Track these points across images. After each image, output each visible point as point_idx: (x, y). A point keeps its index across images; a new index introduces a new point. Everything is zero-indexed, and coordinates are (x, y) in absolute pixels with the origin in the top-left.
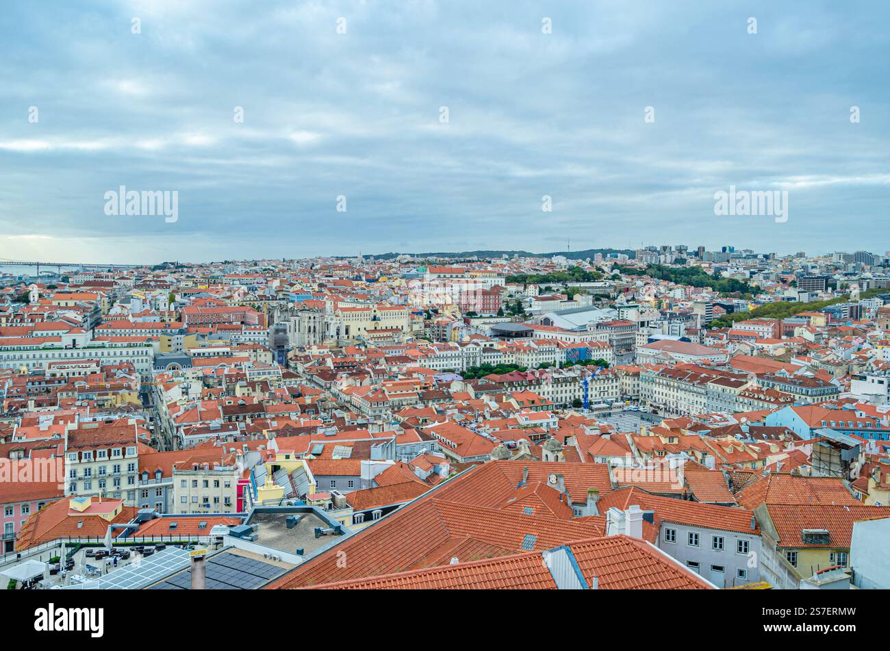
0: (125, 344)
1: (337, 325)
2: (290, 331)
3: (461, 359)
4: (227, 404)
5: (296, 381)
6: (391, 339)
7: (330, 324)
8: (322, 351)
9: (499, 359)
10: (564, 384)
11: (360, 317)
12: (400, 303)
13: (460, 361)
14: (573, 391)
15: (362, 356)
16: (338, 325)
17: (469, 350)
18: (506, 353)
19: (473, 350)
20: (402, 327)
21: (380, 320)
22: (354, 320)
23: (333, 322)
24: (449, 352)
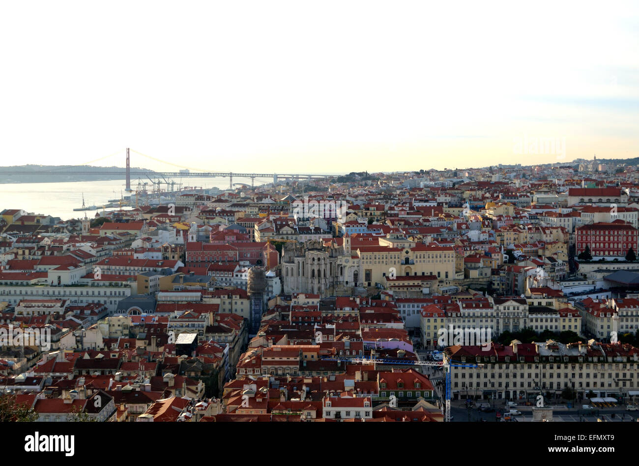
0: (107, 283)
1: (353, 270)
2: (292, 275)
3: (495, 320)
4: (111, 357)
5: (219, 337)
6: (417, 289)
7: (345, 267)
8: (310, 301)
9: (549, 324)
10: (555, 366)
11: (385, 260)
12: (481, 239)
13: (494, 324)
14: (570, 376)
15: (353, 309)
16: (356, 268)
17: (508, 309)
18: (566, 316)
19: (514, 309)
20: (447, 273)
21: (413, 264)
22: (377, 262)
23: (349, 265)
24: (478, 310)
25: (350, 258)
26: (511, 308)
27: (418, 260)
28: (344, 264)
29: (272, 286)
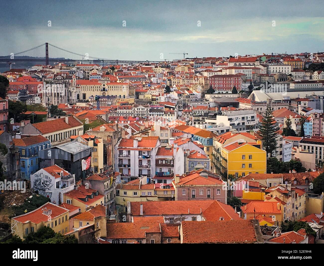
1: (77, 93)
11: (92, 89)
12: (158, 82)
17: (139, 110)
18: (167, 113)
19: (142, 110)
20: (124, 96)
21: (107, 91)
22: (89, 90)
23: (75, 91)
24: (125, 110)
25: (75, 88)
26: (141, 109)
27: (110, 89)
28: (72, 90)
29: (35, 101)
